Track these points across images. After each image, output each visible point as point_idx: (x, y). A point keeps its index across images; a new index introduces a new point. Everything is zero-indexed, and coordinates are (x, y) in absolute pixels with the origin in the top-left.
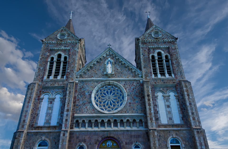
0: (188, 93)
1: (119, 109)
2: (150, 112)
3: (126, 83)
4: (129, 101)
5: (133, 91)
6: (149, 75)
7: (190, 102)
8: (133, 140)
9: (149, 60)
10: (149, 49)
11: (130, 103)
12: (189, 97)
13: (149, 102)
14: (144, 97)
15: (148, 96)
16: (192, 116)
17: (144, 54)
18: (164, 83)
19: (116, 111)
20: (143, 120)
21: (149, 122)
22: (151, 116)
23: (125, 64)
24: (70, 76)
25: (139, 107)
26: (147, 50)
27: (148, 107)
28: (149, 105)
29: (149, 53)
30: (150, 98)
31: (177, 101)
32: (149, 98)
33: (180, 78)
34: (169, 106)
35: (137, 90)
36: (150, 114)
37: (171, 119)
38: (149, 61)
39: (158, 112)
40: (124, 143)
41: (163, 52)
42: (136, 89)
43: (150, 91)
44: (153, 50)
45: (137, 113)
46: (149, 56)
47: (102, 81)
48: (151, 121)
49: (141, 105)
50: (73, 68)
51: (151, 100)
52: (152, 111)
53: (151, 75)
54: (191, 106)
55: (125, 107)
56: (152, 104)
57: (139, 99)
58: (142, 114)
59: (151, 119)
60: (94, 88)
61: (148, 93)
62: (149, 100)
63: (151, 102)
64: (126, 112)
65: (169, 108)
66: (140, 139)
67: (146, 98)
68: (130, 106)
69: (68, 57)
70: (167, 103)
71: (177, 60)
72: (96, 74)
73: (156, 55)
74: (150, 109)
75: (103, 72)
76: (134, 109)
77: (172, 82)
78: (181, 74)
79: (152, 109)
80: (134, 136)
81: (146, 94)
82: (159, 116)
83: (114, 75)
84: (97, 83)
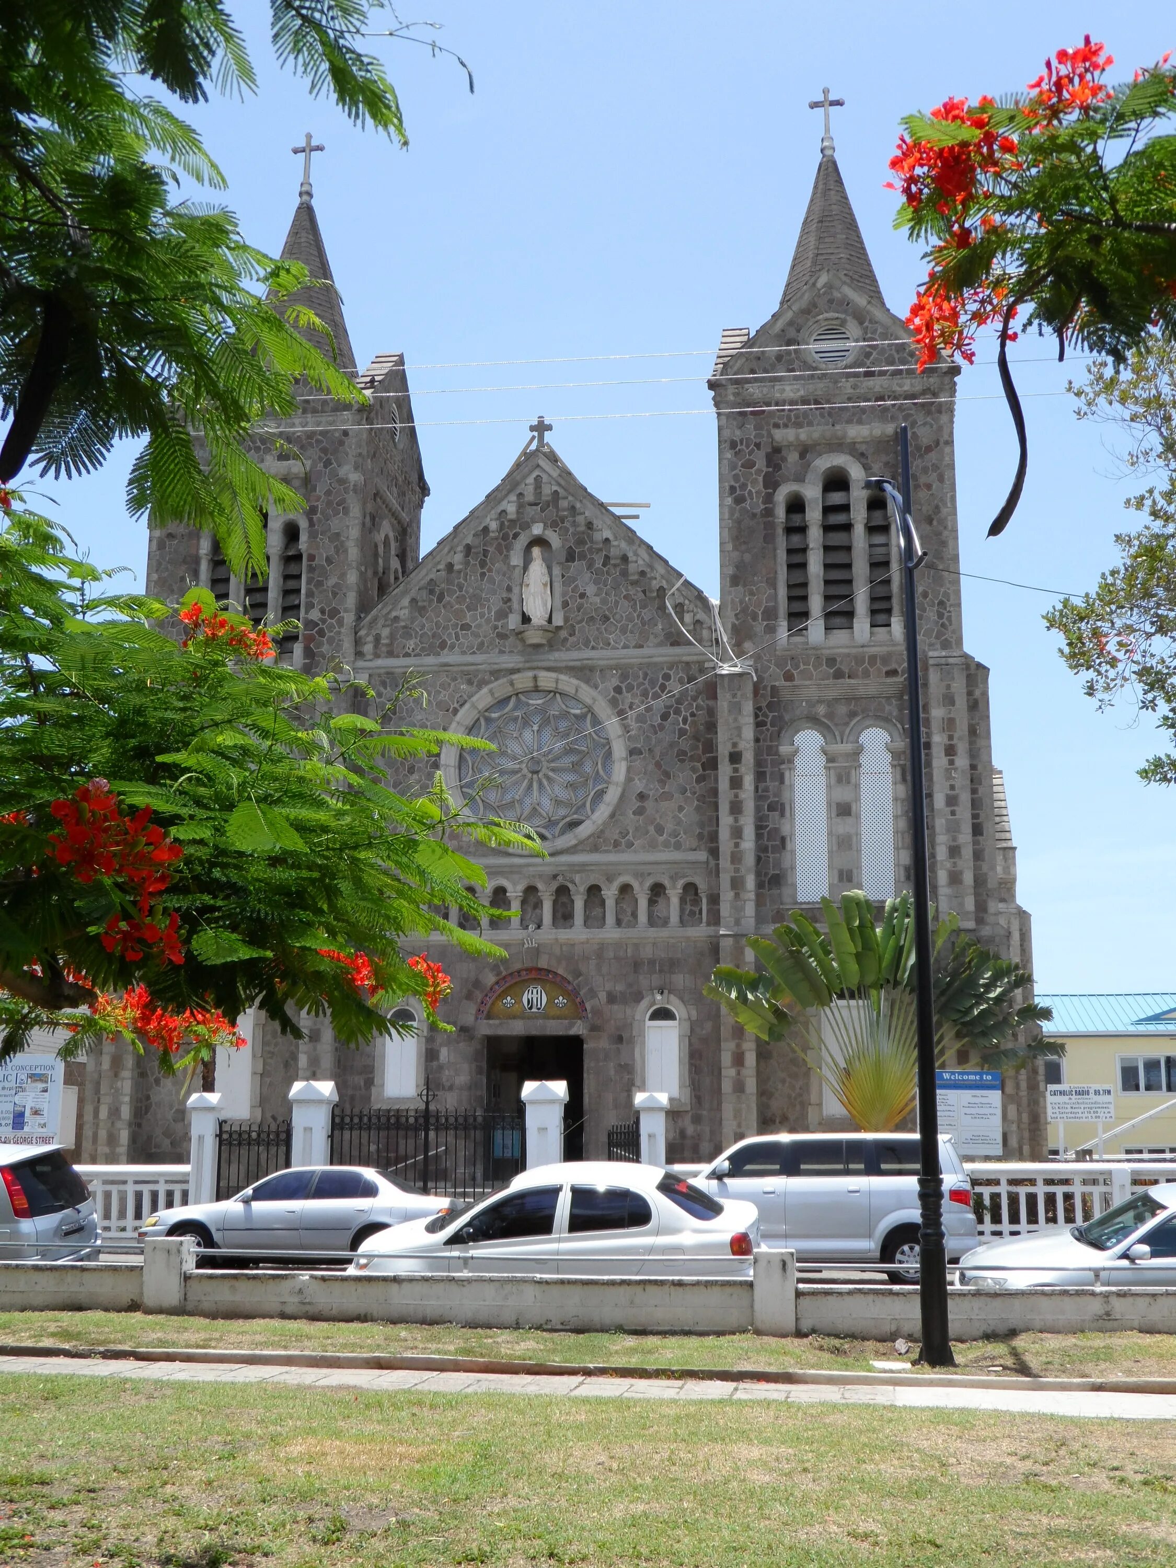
0: (951, 738)
1: (585, 830)
2: (737, 845)
3: (624, 677)
4: (639, 785)
5: (661, 727)
6: (759, 626)
7: (952, 787)
8: (644, 981)
9: (770, 526)
10: (775, 455)
11: (642, 797)
12: (951, 762)
13: (736, 796)
14: (713, 764)
15: (735, 758)
16: (948, 865)
17: (743, 486)
18: (838, 675)
19: (568, 840)
20: (702, 886)
21: (727, 896)
22: (737, 870)
23: (625, 559)
24: (325, 648)
25: (689, 815)
26: (761, 463)
27: (726, 820)
28: (736, 808)
29: (772, 483)
30: (743, 769)
31: (899, 777)
32: (736, 770)
33: (933, 640)
34: (844, 810)
35: (685, 721)
36: (736, 858)
37: (847, 876)
38: (769, 538)
39: (783, 840)
40: (603, 996)
41: (856, 473)
42: (677, 712)
43: (748, 733)
44: (802, 456)
45: (678, 846)
46: (769, 498)
47: (496, 674)
48: (737, 895)
49: (698, 809)
50: (335, 594)
51: (748, 781)
52: (748, 844)
53: (771, 630)
54: (953, 813)
55: (612, 815)
56: (749, 806)
57: (694, 770)
58: (702, 856)
59: (737, 884)
60: (456, 711)
61: (735, 745)
62: (736, 783)
63: (743, 795)
64: (616, 844)
65: (849, 820)
66: (680, 979)
67: (725, 770)
68: (640, 812)
69: (303, 524)
70: (842, 794)
71: (935, 523)
72: (466, 627)
73: (812, 492)
74: (737, 833)
75: (502, 614)
76: (660, 830)
77: (885, 669)
78: (940, 616)
79: (749, 832)
80: (652, 962)
81: (723, 750)
82: (786, 864)
83: (563, 634)
84: (470, 682)
